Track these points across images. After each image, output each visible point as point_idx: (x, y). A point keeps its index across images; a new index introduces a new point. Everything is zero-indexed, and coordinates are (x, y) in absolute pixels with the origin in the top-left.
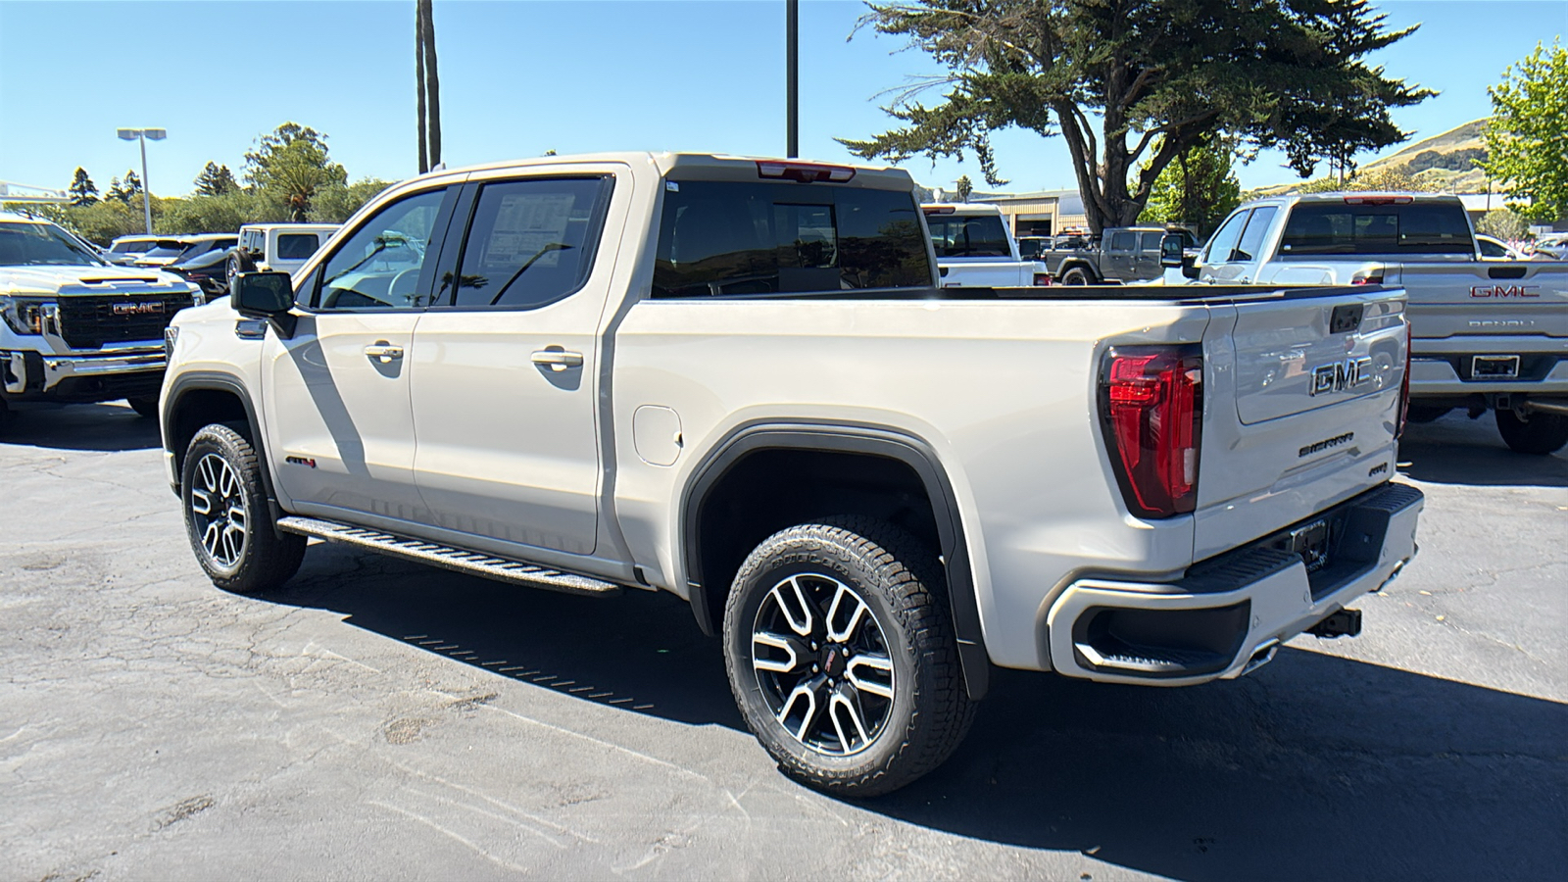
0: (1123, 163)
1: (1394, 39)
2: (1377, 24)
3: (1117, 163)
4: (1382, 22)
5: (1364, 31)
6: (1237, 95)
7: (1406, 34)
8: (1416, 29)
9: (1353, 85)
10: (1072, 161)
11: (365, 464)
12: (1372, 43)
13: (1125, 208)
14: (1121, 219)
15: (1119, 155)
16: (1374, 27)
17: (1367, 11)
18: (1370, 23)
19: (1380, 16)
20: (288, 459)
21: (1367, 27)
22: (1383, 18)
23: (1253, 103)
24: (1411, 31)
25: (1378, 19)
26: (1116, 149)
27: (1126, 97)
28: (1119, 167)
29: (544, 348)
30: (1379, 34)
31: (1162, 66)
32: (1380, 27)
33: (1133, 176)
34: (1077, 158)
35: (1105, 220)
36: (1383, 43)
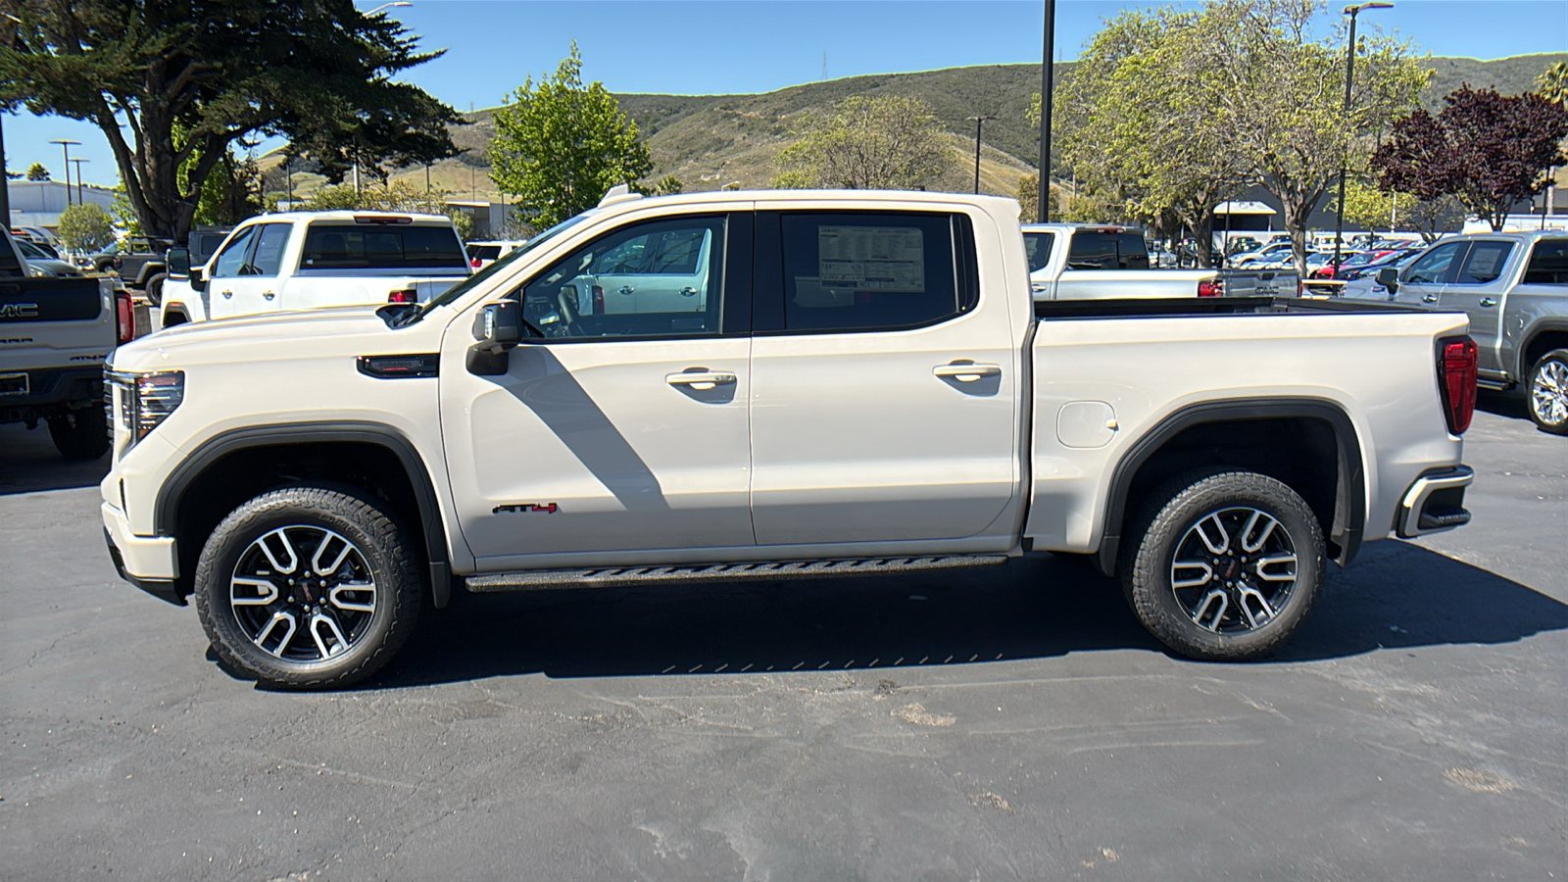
0: (173, 161)
1: (425, 59)
2: (411, 44)
3: (167, 161)
4: (416, 43)
5: (399, 49)
6: (316, 102)
7: (435, 57)
8: (443, 53)
9: (414, 101)
10: (114, 156)
11: (662, 496)
12: (403, 62)
13: (180, 209)
14: (176, 221)
15: (167, 152)
16: (409, 47)
17: (402, 31)
18: (405, 43)
19: (413, 37)
20: (495, 510)
21: (403, 46)
22: (416, 39)
23: (336, 112)
24: (439, 54)
25: (412, 40)
26: (163, 146)
27: (169, 91)
28: (168, 165)
29: (949, 362)
30: (412, 54)
31: (218, 64)
32: (413, 47)
33: (182, 177)
34: (120, 154)
35: (159, 221)
36: (414, 62)
